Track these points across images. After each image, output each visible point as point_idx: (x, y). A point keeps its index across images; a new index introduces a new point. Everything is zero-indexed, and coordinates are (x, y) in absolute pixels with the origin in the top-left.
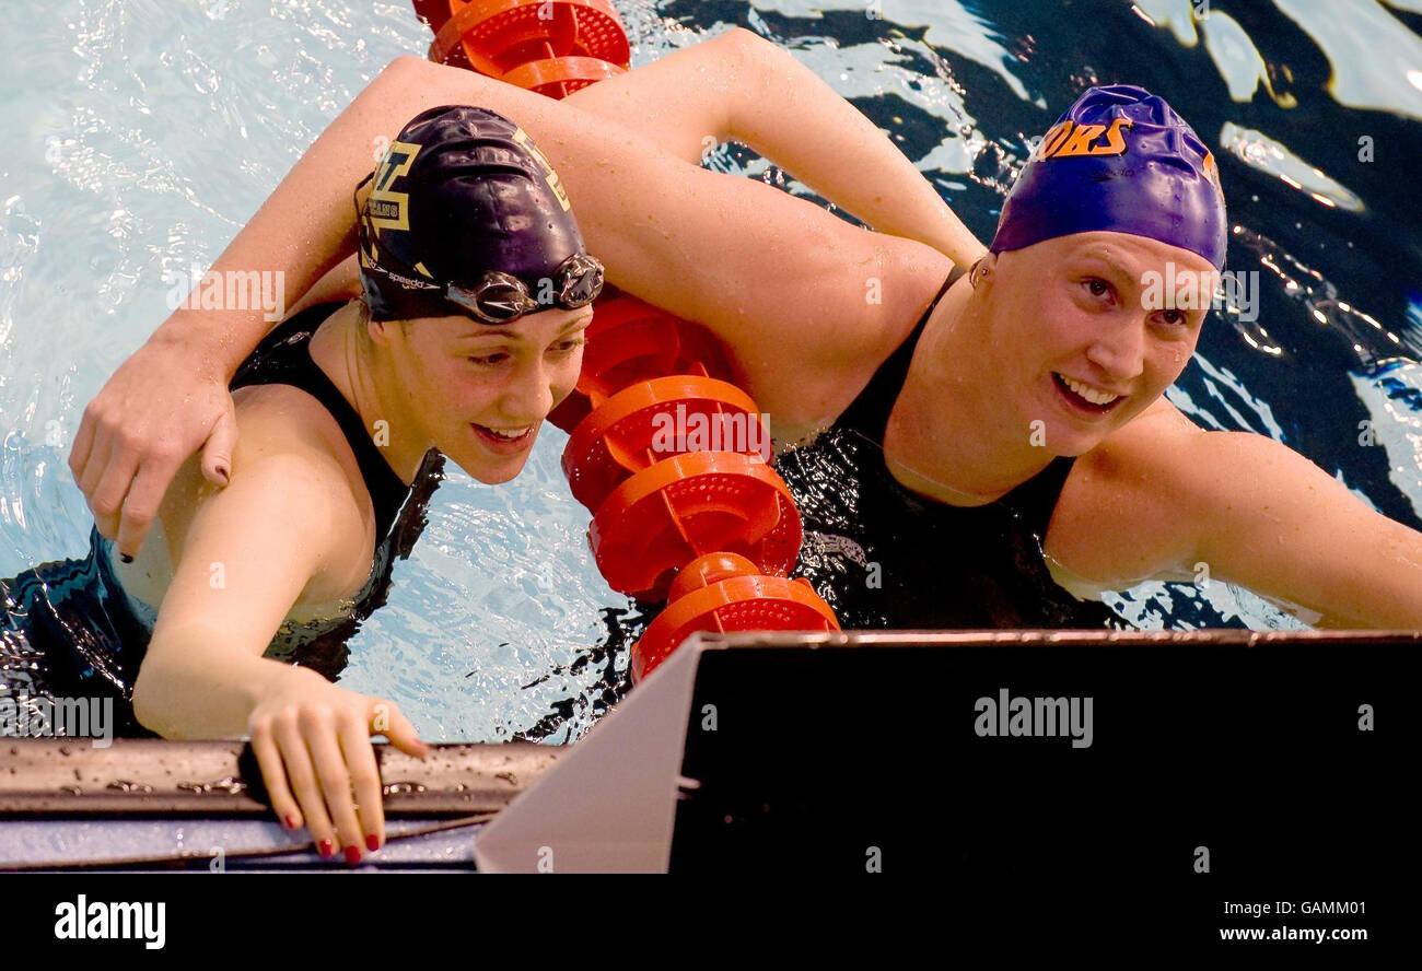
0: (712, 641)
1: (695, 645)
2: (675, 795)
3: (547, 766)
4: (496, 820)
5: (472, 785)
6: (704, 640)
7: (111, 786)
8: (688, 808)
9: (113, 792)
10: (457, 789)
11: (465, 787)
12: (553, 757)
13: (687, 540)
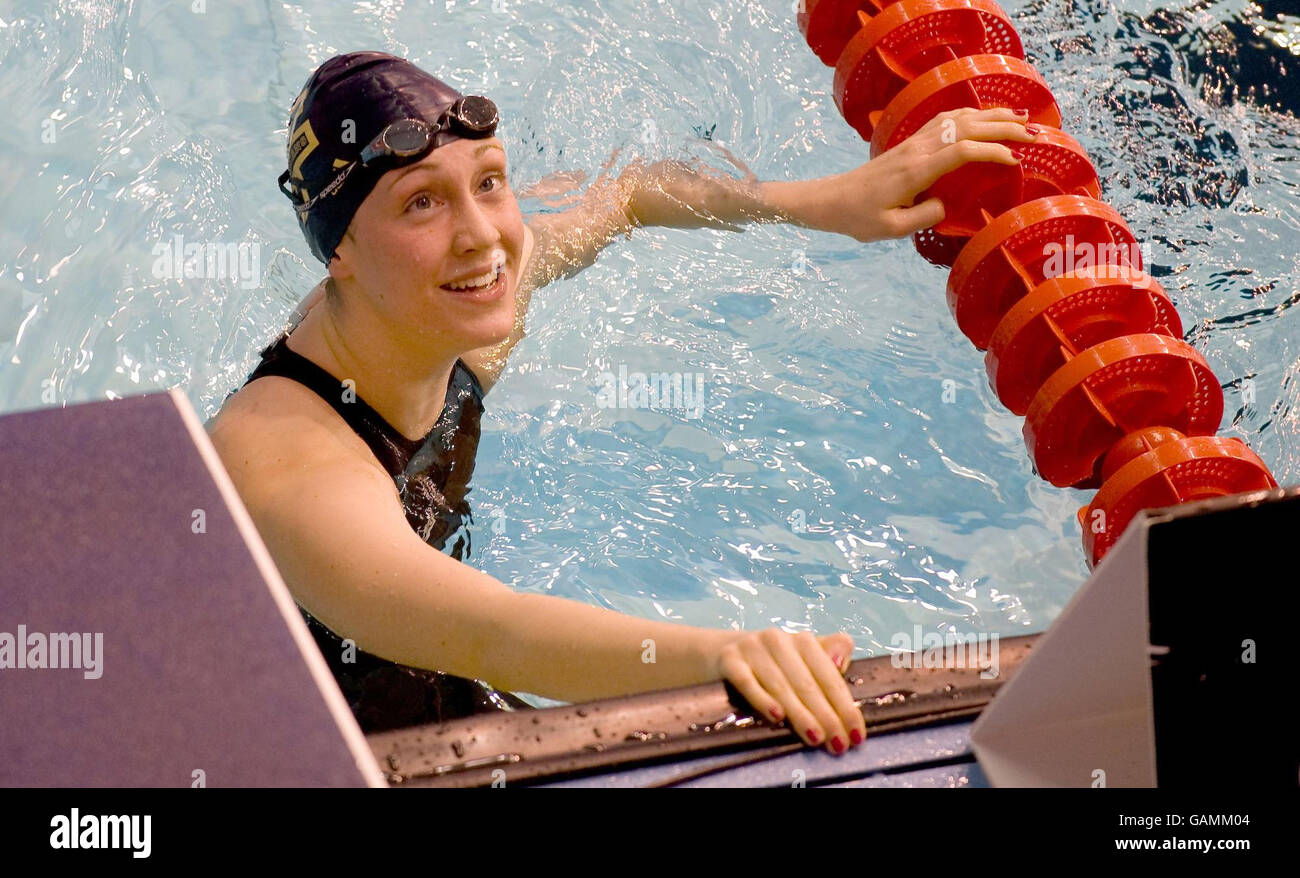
0: (1159, 516)
1: (1142, 522)
2: (1148, 663)
3: (1024, 656)
4: (987, 712)
5: (958, 685)
6: (1150, 516)
7: (630, 738)
8: (1161, 672)
9: (630, 743)
10: (944, 690)
11: (952, 687)
12: (1028, 646)
13: (1114, 424)
